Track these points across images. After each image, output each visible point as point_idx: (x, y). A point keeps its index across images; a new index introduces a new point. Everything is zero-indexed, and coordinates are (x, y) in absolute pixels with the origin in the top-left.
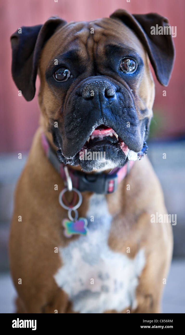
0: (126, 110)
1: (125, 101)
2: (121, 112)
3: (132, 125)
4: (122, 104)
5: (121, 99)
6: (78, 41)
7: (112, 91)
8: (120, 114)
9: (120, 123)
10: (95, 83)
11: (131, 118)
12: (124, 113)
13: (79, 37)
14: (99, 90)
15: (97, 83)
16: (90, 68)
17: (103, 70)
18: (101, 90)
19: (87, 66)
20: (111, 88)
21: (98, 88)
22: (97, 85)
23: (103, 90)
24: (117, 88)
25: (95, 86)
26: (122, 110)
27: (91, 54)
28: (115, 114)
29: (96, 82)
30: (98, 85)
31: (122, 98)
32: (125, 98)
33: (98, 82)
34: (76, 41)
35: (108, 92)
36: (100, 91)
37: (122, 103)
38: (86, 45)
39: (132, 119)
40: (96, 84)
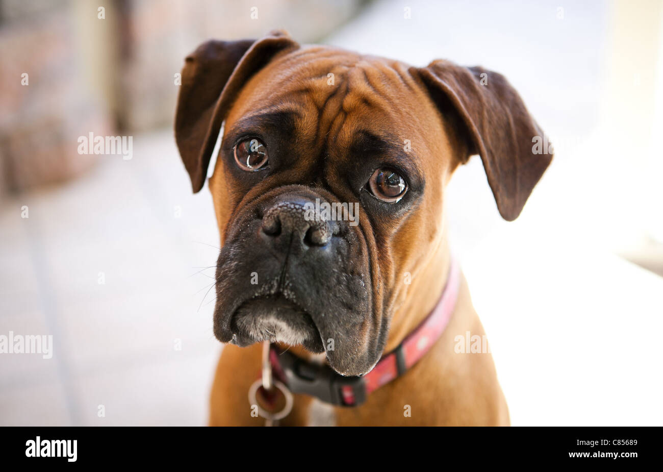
0: (346, 277)
1: (348, 258)
2: (334, 281)
3: (350, 311)
4: (339, 263)
5: (339, 253)
6: (305, 97)
7: (323, 235)
8: (333, 282)
9: (326, 302)
10: (292, 209)
11: (351, 294)
12: (339, 282)
13: (310, 90)
14: (296, 226)
15: (297, 209)
16: (305, 163)
17: (332, 178)
18: (299, 226)
19: (304, 155)
20: (324, 227)
21: (295, 220)
22: (294, 213)
23: (304, 229)
24: (340, 229)
25: (290, 215)
26: (337, 276)
27: (323, 133)
28: (320, 281)
29: (295, 208)
30: (296, 213)
31: (343, 251)
32: (349, 252)
33: (299, 209)
34: (302, 96)
35: (315, 235)
36: (296, 228)
37: (340, 260)
38: (321, 110)
39: (352, 298)
40: (295, 210)
